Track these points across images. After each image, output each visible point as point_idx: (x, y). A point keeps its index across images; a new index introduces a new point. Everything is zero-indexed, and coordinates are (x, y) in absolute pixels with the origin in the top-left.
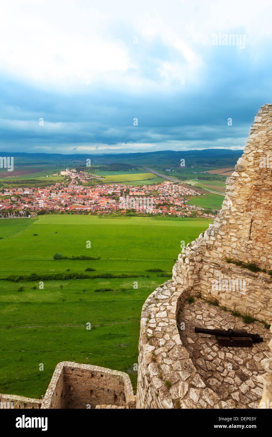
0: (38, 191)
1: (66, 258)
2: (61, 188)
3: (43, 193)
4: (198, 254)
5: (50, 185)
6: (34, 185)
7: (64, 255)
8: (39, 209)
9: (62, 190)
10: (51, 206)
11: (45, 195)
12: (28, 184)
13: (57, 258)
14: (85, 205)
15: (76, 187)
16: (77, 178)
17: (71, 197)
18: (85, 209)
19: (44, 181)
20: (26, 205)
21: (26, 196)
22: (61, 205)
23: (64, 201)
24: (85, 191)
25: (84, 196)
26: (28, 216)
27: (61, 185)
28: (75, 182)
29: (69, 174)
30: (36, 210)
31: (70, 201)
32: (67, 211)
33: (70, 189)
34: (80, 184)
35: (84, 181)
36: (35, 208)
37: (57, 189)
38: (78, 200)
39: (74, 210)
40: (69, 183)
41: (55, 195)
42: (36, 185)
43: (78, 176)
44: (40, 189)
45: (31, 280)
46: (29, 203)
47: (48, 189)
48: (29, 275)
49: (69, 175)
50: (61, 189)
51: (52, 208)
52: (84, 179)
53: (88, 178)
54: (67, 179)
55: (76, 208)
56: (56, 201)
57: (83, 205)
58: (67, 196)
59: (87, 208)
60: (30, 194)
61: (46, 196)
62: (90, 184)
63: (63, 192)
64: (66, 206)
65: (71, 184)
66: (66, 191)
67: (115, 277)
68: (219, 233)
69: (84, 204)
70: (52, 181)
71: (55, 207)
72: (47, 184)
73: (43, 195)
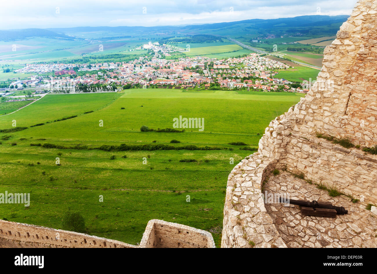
0: (123, 65)
1: (152, 130)
2: (144, 62)
3: (128, 67)
4: (286, 127)
5: (133, 60)
6: (119, 59)
7: (150, 127)
8: (125, 83)
9: (146, 64)
10: (135, 80)
11: (130, 70)
12: (113, 59)
13: (144, 130)
14: (169, 79)
15: (159, 61)
16: (160, 51)
17: (155, 71)
18: (169, 83)
19: (128, 56)
20: (112, 80)
21: (111, 70)
22: (145, 79)
23: (149, 75)
24: (169, 64)
25: (168, 70)
26: (115, 91)
27: (145, 59)
28: (159, 56)
29: (152, 47)
30: (122, 84)
31: (154, 75)
32: (151, 85)
33: (153, 63)
34: (164, 57)
35: (167, 54)
36: (120, 82)
37: (141, 63)
38: (162, 74)
39: (158, 84)
40: (152, 57)
41: (139, 69)
43: (161, 49)
44: (125, 63)
45: (122, 149)
46: (115, 77)
47: (132, 63)
48: (119, 145)
49: (152, 48)
50: (145, 63)
51: (137, 82)
52: (167, 52)
53: (171, 52)
54: (151, 53)
55: (160, 82)
56: (140, 75)
57: (167, 79)
58: (151, 70)
59: (171, 82)
60: (115, 69)
61: (130, 71)
62: (173, 58)
63: (146, 66)
64: (150, 80)
65: (154, 57)
66: (150, 65)
67: (199, 149)
68: (311, 107)
69: (168, 78)
70: (135, 55)
71: (140, 82)
72: (131, 58)
73: (128, 69)
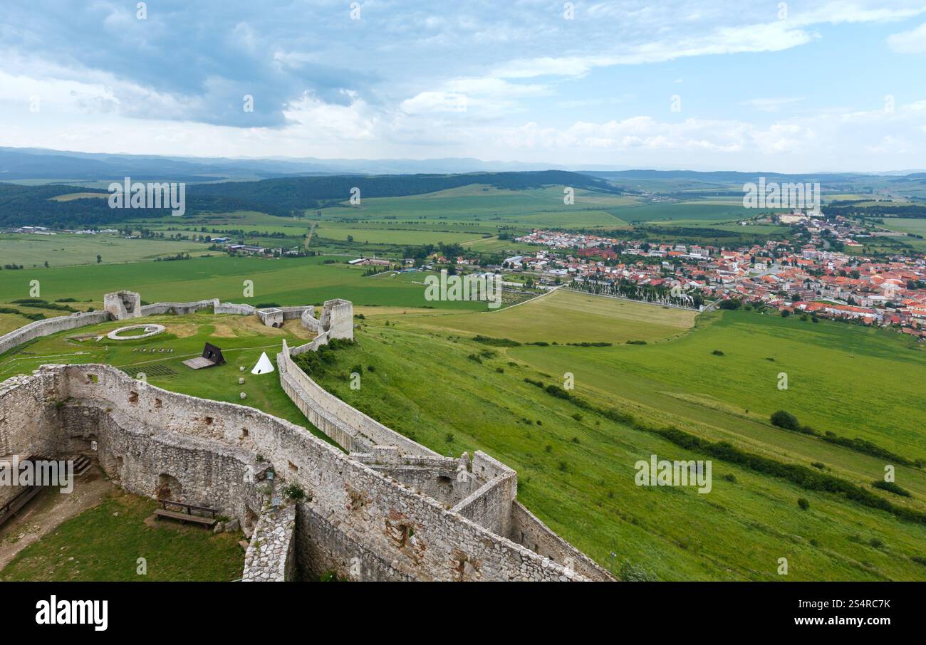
0: (722, 254)
1: (807, 432)
2: (780, 253)
3: (735, 261)
5: (750, 245)
6: (712, 240)
8: (724, 295)
9: (785, 258)
10: (753, 293)
11: (739, 266)
12: (698, 238)
13: (783, 424)
14: (856, 304)
15: (825, 255)
16: (827, 232)
17: (810, 278)
18: (856, 316)
19: (737, 235)
20: (693, 283)
21: (694, 262)
22: (782, 294)
23: (791, 287)
24: (854, 267)
25: (853, 281)
26: (698, 308)
27: (781, 246)
28: (822, 243)
29: (802, 220)
30: (716, 296)
31: (809, 288)
32: (798, 311)
33: (809, 254)
34: (837, 247)
35: (849, 241)
36: (714, 291)
37: (770, 255)
38: (831, 288)
39: (818, 311)
40: (802, 244)
41: (765, 268)
42: (717, 240)
43: (831, 227)
44: (726, 250)
46: (700, 278)
47: (747, 253)
49: (802, 222)
50: (782, 256)
51: (756, 298)
52: (848, 237)
53: (862, 236)
54: (799, 234)
55: (827, 309)
56: (767, 282)
57: (849, 304)
58: (797, 275)
59: (862, 314)
60: (702, 260)
61: (740, 269)
62: (867, 252)
63: (785, 263)
64: (796, 299)
65: (808, 246)
66: (796, 262)
69: (851, 302)
70: (755, 235)
71: (764, 298)
72: (744, 239)
73: (735, 265)
